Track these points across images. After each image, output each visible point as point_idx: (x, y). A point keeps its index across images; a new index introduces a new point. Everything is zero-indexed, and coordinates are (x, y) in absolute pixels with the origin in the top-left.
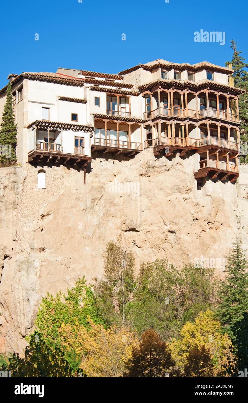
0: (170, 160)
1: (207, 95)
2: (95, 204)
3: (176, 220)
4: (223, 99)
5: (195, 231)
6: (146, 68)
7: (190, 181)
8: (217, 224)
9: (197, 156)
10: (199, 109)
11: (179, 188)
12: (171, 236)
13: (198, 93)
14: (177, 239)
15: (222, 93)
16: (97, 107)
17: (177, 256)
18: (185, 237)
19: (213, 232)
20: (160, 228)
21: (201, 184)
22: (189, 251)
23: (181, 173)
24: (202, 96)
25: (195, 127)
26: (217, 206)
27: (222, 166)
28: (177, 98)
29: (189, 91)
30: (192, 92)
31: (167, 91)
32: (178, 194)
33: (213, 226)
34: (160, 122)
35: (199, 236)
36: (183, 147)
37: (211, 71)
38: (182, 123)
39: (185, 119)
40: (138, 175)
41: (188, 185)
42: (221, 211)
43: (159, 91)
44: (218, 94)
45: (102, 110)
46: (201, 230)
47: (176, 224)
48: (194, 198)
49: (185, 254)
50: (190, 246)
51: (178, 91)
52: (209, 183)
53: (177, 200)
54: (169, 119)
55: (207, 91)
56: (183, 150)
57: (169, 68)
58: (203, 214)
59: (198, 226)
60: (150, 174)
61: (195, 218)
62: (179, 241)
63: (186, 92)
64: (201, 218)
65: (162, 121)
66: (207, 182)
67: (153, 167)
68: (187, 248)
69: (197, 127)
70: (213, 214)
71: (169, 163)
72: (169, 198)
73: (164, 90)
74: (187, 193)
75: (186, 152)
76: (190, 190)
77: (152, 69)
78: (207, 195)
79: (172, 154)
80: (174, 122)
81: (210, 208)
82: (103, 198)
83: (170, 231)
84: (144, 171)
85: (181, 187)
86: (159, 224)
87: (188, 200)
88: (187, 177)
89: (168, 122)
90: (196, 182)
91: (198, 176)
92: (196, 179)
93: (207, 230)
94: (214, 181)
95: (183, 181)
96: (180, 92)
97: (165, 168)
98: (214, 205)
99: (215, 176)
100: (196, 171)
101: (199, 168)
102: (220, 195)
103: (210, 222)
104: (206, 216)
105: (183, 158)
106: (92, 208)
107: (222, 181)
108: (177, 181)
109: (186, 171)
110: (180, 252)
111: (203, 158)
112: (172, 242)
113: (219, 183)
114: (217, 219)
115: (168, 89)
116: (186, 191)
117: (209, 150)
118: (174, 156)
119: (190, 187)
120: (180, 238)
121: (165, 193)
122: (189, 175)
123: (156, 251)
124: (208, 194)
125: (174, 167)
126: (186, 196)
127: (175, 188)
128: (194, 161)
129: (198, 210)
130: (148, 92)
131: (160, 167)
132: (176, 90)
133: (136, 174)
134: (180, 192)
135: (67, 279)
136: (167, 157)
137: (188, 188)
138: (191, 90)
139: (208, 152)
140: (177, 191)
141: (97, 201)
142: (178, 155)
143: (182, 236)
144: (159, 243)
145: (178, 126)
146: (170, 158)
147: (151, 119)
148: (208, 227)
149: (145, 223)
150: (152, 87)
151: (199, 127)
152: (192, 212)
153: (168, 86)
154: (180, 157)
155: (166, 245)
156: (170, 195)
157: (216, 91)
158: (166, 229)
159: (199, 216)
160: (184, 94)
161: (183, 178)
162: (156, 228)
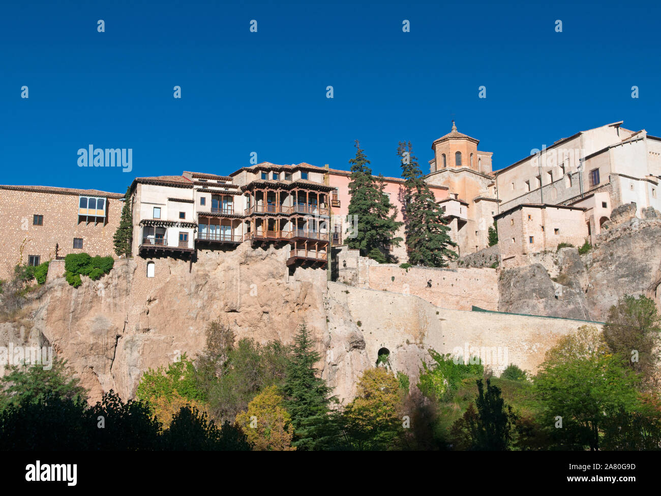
0: (266, 250)
1: (297, 193)
2: (200, 289)
3: (269, 303)
4: (313, 196)
5: (285, 312)
6: (249, 171)
7: (282, 268)
8: (305, 306)
9: (289, 246)
10: (292, 205)
11: (273, 275)
12: (265, 317)
13: (290, 192)
14: (270, 319)
15: (312, 191)
16: (203, 206)
17: (270, 334)
18: (275, 317)
19: (302, 313)
20: (256, 309)
21: (292, 272)
22: (278, 329)
23: (275, 261)
24: (293, 193)
25: (288, 221)
26: (305, 290)
27: (312, 255)
28: (271, 196)
29: (282, 190)
30: (285, 191)
31: (263, 191)
32: (272, 280)
33: (301, 307)
34: (256, 217)
35: (288, 316)
36: (275, 239)
37: (305, 171)
38: (275, 218)
39: (278, 215)
40: (238, 264)
41: (281, 271)
42: (309, 294)
43: (255, 190)
44: (308, 191)
45: (207, 208)
46: (290, 311)
47: (269, 306)
48: (285, 284)
49: (275, 332)
50: (280, 326)
51: (272, 190)
52: (299, 270)
53: (271, 285)
54: (264, 215)
55: (296, 190)
56: (275, 241)
57: (268, 170)
58: (293, 297)
59: (288, 308)
60: (248, 263)
61: (286, 301)
62: (271, 321)
63: (279, 191)
64: (291, 301)
65: (257, 217)
66: (297, 269)
67: (251, 257)
68: (277, 327)
69: (289, 221)
70: (301, 297)
71: (265, 253)
72: (264, 283)
73: (260, 190)
74: (280, 279)
75: (278, 243)
76: (283, 276)
77: (255, 171)
78: (297, 280)
79: (265, 245)
80: (267, 218)
81: (299, 291)
82: (207, 284)
83: (264, 312)
84: (243, 260)
85: (275, 273)
86: (255, 306)
87: (281, 285)
88: (279, 265)
89: (262, 218)
90: (288, 268)
91: (289, 264)
92: (288, 266)
93: (296, 311)
94: (305, 267)
95: (277, 268)
96: (275, 191)
97: (261, 257)
98: (303, 289)
99: (304, 264)
100: (287, 260)
101: (290, 257)
102: (310, 280)
103: (298, 304)
104: (295, 299)
105: (277, 248)
106: (196, 292)
107: (312, 268)
108: (272, 269)
109: (279, 260)
110: (271, 330)
111: (293, 248)
112: (266, 321)
113: (309, 269)
114: (306, 301)
115: (264, 189)
116: (280, 277)
117: (297, 241)
118: (269, 247)
119: (282, 273)
120: (272, 318)
121: (261, 279)
122: (281, 263)
123: (253, 329)
124: (298, 279)
125: (269, 256)
126: (279, 281)
127: (270, 274)
128: (285, 253)
129: (288, 294)
130: (248, 192)
131: (257, 256)
132: (270, 190)
133: (237, 262)
134: (274, 278)
135: (169, 355)
136: (263, 248)
137: (280, 275)
138: (284, 189)
139: (296, 243)
140: (271, 277)
141: (201, 287)
142: (272, 246)
143: (273, 317)
144: (255, 322)
145: (272, 222)
146: (265, 248)
147: (249, 215)
148: (297, 308)
149: (244, 305)
150: (250, 187)
151: (291, 221)
152: (283, 296)
153: (263, 186)
154: (274, 247)
155: (261, 324)
156: (266, 280)
157: (306, 189)
158: (261, 310)
159: (289, 298)
160: (278, 193)
161: (276, 266)
162: (253, 310)
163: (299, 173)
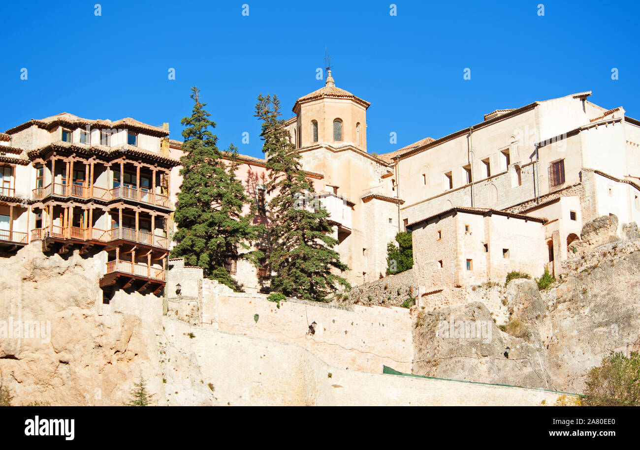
0: (66, 259)
1: (122, 167)
3: (70, 346)
4: (146, 173)
5: (97, 363)
6: (41, 126)
7: (92, 290)
8: (129, 354)
9: (104, 254)
10: (111, 187)
11: (76, 300)
12: (63, 368)
13: (110, 164)
14: (71, 373)
15: (145, 165)
17: (70, 398)
18: (80, 371)
19: (123, 365)
20: (47, 356)
21: (108, 296)
22: (86, 391)
23: (81, 278)
24: (116, 168)
25: (104, 213)
26: (129, 328)
27: (141, 270)
28: (79, 170)
29: (98, 161)
30: (101, 162)
31: (65, 160)
32: (75, 309)
33: (123, 356)
34: (53, 204)
35: (101, 370)
36: (83, 241)
37: (133, 132)
38: (84, 207)
39: (89, 201)
40: (20, 279)
41: (90, 296)
42: (135, 336)
43: (54, 159)
44: (139, 165)
46: (105, 362)
47: (70, 351)
48: (97, 315)
49: (81, 395)
50: (88, 385)
51: (81, 160)
52: (120, 294)
53: (74, 317)
54: (66, 201)
55: (121, 161)
56: (83, 245)
57: (74, 127)
58: (109, 340)
59: (101, 356)
60: (37, 278)
61: (98, 344)
62: (73, 377)
63: (92, 161)
64: (106, 345)
65: (56, 203)
66: (117, 292)
67: (41, 269)
68: (83, 387)
69: (107, 213)
70: (123, 339)
71: (64, 263)
72: (62, 314)
73: (61, 158)
74: (88, 308)
75: (87, 249)
76: (92, 303)
77: (51, 128)
78: (116, 312)
79: (67, 250)
80: (72, 205)
81: (120, 331)
83: (61, 362)
84: (28, 274)
85: (79, 298)
86: (47, 351)
87: (88, 318)
88: (88, 284)
89: (64, 205)
90: (101, 292)
91: (104, 284)
92: (101, 288)
93: (114, 362)
94: (129, 291)
95: (83, 290)
96: (85, 162)
97: (58, 270)
98: (126, 326)
99: (129, 285)
100: (102, 277)
101: (106, 273)
102: (137, 312)
103: (118, 351)
104: (113, 342)
105: (84, 256)
107: (140, 293)
108: (75, 291)
109: (87, 275)
110: (74, 392)
111: (111, 258)
112: (64, 377)
113: (136, 294)
114: (130, 346)
115: (67, 157)
116: (87, 305)
117: (120, 246)
118: (71, 254)
119: (92, 299)
120: (75, 373)
121: (57, 306)
122: (91, 282)
123: (42, 389)
124: (119, 310)
125: (71, 269)
126: (86, 312)
127: (71, 300)
128: (99, 264)
129: (101, 333)
130: (40, 160)
131: (51, 268)
132: (78, 159)
133: (18, 277)
134: (78, 305)
136: (61, 255)
137: (89, 301)
138: (100, 159)
139: (118, 250)
140: (74, 304)
142: (76, 252)
143: (77, 370)
144: (46, 377)
145: (78, 212)
146: (65, 256)
147: (42, 199)
148: (115, 357)
149: (28, 348)
150: (46, 153)
151: (110, 213)
152: (93, 336)
153: (67, 152)
154: (80, 255)
155: (56, 381)
156: (64, 309)
157: (137, 161)
158: (56, 358)
159: (103, 341)
160: (90, 165)
161: (83, 286)
162: (43, 357)
163: (124, 134)
